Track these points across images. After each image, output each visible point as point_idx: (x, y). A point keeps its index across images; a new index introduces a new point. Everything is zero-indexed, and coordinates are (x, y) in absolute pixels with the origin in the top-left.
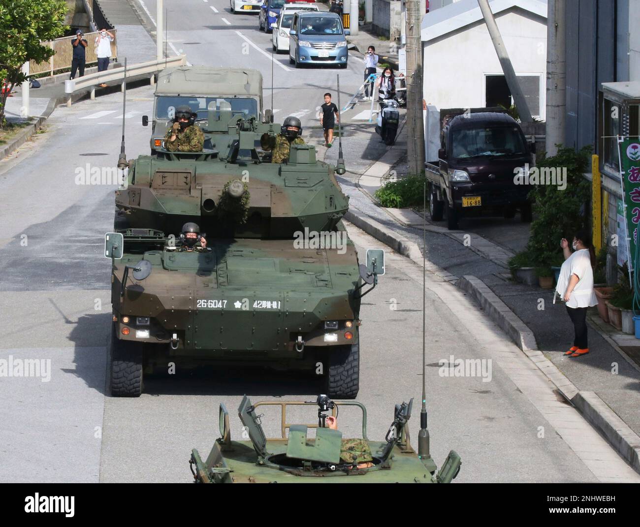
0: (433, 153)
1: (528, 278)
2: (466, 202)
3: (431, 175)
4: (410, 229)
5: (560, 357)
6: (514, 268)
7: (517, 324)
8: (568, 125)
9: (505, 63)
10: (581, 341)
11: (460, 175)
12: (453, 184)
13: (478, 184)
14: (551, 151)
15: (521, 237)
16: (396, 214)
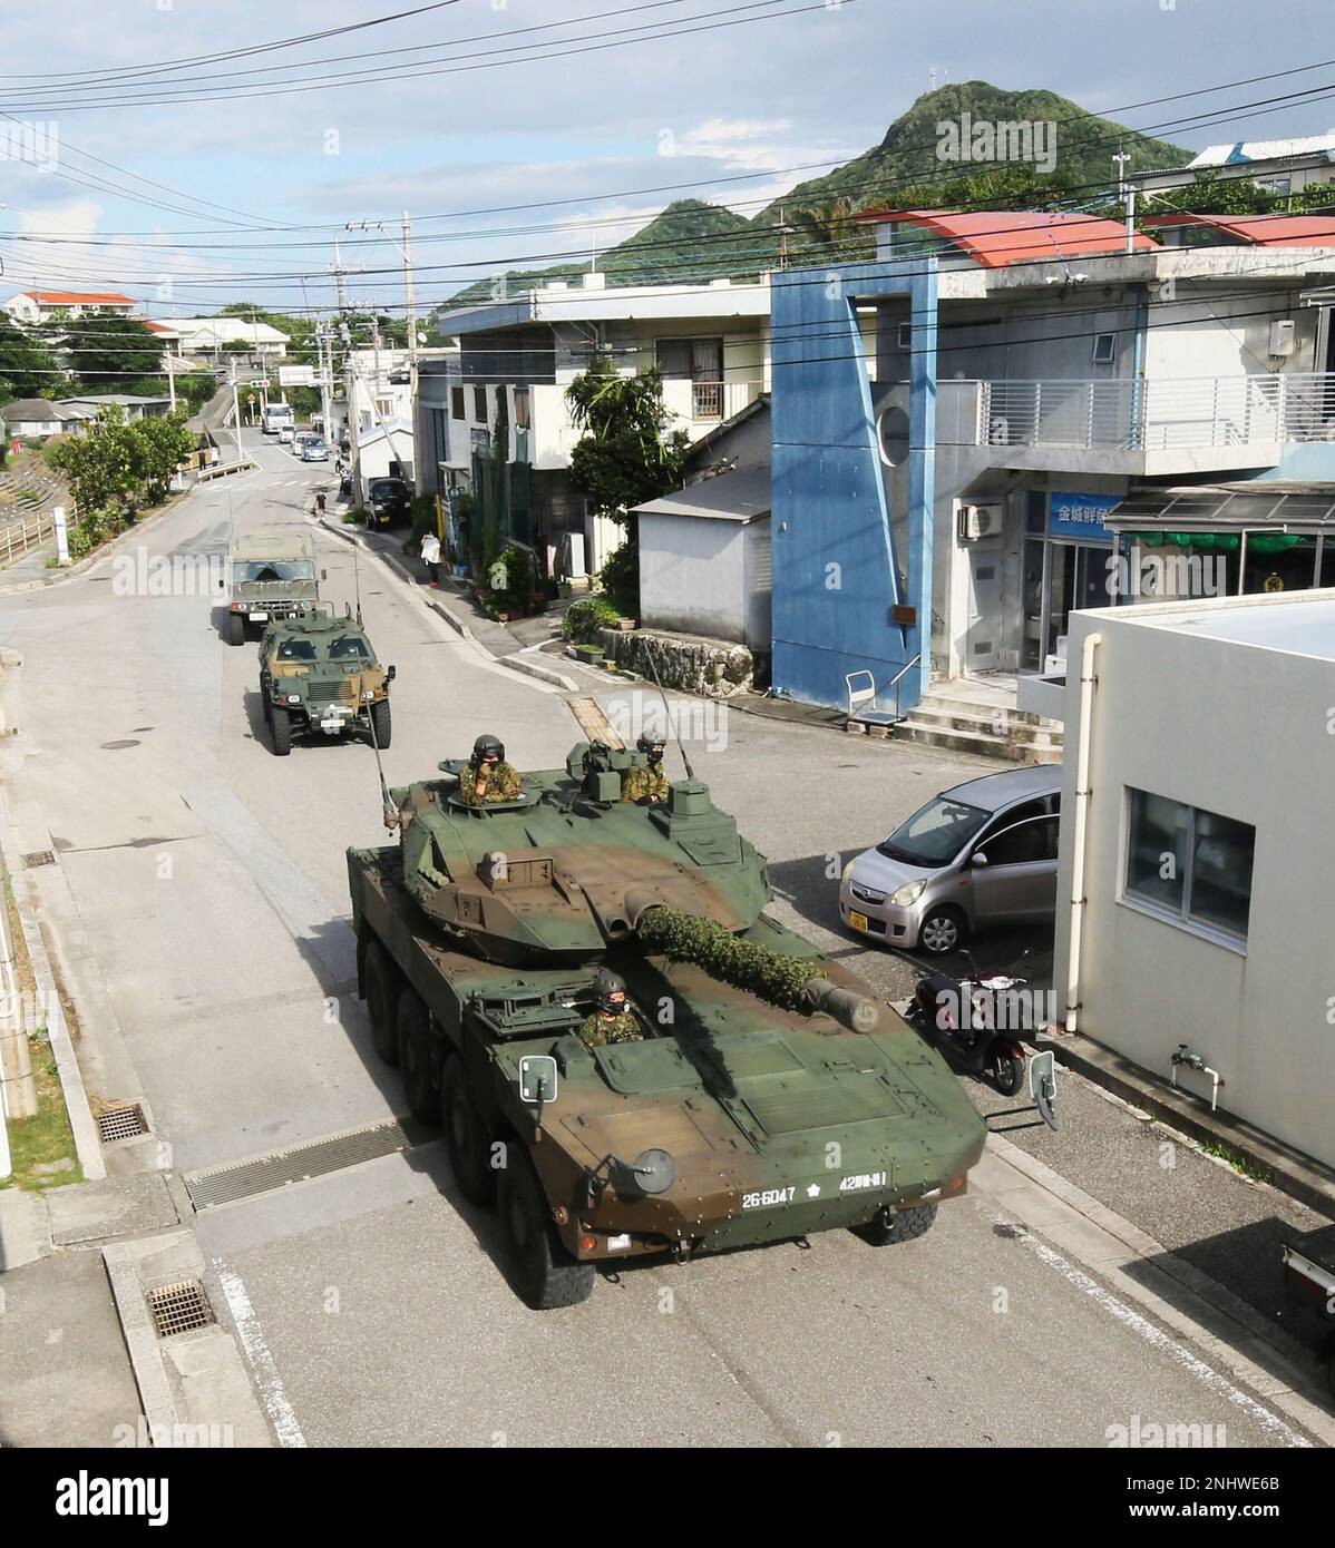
0: (366, 499)
1: (412, 553)
2: (382, 520)
3: (365, 508)
4: (359, 533)
5: (427, 587)
6: (404, 548)
7: (408, 574)
8: (425, 482)
9: (396, 455)
10: (435, 579)
11: (379, 508)
12: (376, 511)
13: (387, 512)
14: (418, 495)
15: (407, 534)
16: (352, 527)
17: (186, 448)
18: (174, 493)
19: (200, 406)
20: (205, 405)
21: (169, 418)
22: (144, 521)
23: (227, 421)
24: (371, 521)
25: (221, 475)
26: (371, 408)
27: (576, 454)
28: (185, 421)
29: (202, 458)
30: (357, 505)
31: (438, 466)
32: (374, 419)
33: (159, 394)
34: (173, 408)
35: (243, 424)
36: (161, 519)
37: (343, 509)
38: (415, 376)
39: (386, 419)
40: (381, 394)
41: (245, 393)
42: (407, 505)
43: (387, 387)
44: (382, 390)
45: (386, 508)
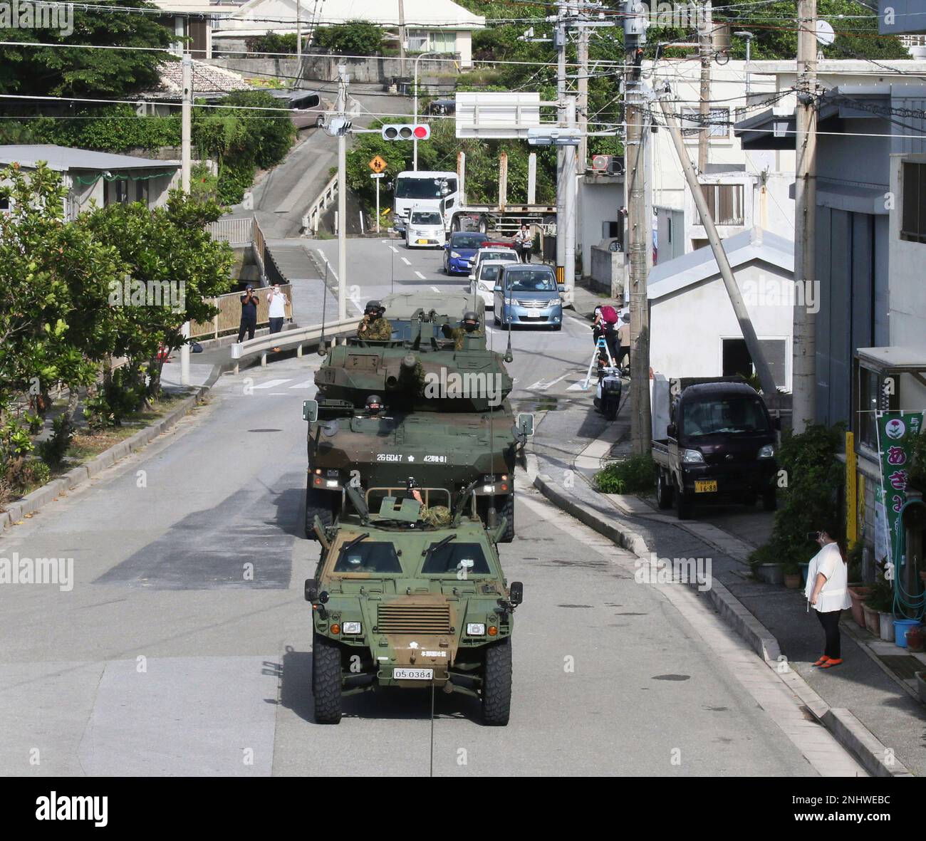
0: (661, 431)
1: (772, 577)
2: (700, 487)
3: (658, 455)
4: (634, 518)
5: (809, 668)
6: (755, 564)
7: (759, 630)
8: (819, 398)
9: (745, 325)
10: (833, 650)
11: (693, 456)
12: (683, 466)
13: (713, 467)
14: (799, 428)
15: (763, 529)
16: (617, 501)
17: (209, 284)
18: (169, 395)
19: (247, 182)
20: (261, 177)
21: (173, 206)
22: (90, 461)
23: (313, 221)
24: (669, 491)
26: (683, 201)
28: (213, 217)
31: (855, 361)
32: (692, 230)
33: (149, 147)
34: (184, 180)
35: (352, 230)
36: (126, 461)
37: (596, 455)
39: (725, 231)
40: (712, 168)
41: (365, 150)
42: (767, 452)
43: (729, 150)
44: (716, 156)
45: (707, 458)
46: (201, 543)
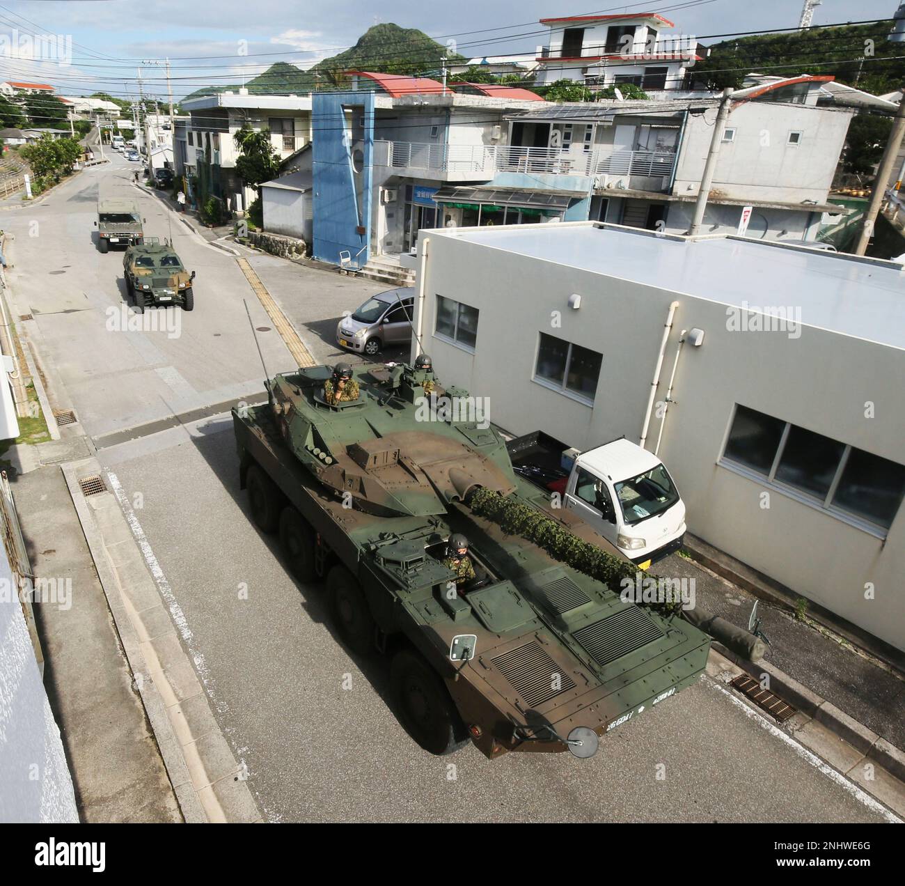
0: (155, 177)
2: (162, 185)
3: (155, 180)
4: (152, 190)
7: (172, 207)
8: (178, 171)
9: (167, 159)
10: (183, 210)
11: (160, 180)
12: (159, 182)
14: (176, 176)
15: (172, 192)
16: (149, 187)
17: (79, 152)
18: (75, 171)
19: (85, 135)
20: (87, 134)
21: (72, 139)
22: (64, 182)
23: (97, 142)
24: (157, 186)
25: (95, 164)
26: (156, 139)
27: (238, 162)
28: (78, 141)
29: (86, 156)
30: (151, 179)
31: (183, 164)
32: (157, 144)
33: (67, 129)
34: (73, 135)
35: (103, 144)
36: (70, 182)
37: (145, 180)
38: (173, 126)
39: (162, 144)
40: (159, 134)
41: (104, 130)
42: (171, 180)
43: (162, 131)
44: (160, 132)
45: (163, 181)
46: (83, 195)
